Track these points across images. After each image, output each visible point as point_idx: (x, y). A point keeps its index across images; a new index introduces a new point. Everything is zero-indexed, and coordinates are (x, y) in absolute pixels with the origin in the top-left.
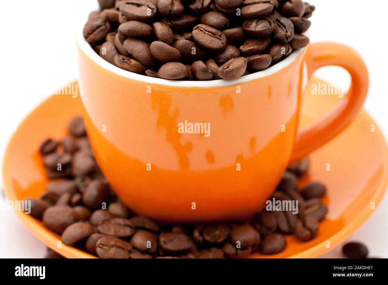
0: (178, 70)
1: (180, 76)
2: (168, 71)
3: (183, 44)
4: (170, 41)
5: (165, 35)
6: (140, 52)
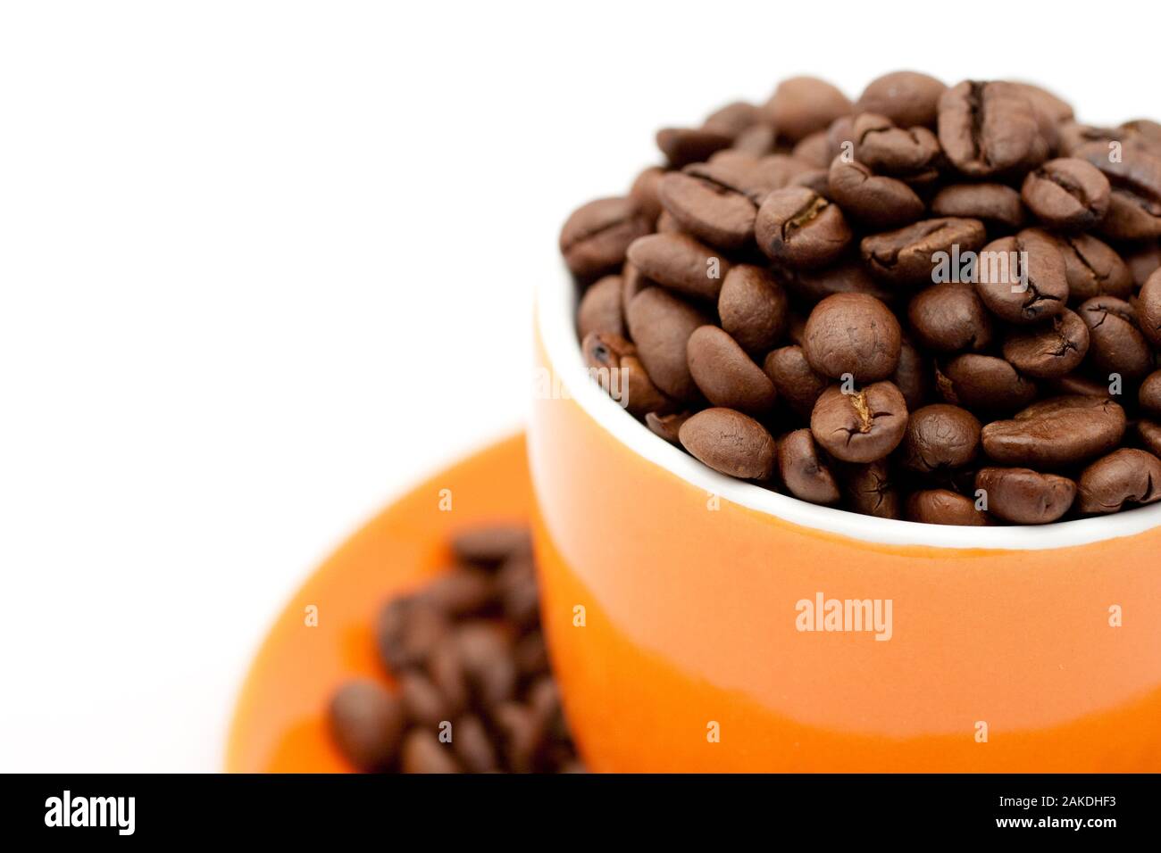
0: (739, 447)
1: (736, 468)
2: (710, 437)
3: (790, 366)
4: (750, 339)
5: (736, 312)
6: (661, 343)
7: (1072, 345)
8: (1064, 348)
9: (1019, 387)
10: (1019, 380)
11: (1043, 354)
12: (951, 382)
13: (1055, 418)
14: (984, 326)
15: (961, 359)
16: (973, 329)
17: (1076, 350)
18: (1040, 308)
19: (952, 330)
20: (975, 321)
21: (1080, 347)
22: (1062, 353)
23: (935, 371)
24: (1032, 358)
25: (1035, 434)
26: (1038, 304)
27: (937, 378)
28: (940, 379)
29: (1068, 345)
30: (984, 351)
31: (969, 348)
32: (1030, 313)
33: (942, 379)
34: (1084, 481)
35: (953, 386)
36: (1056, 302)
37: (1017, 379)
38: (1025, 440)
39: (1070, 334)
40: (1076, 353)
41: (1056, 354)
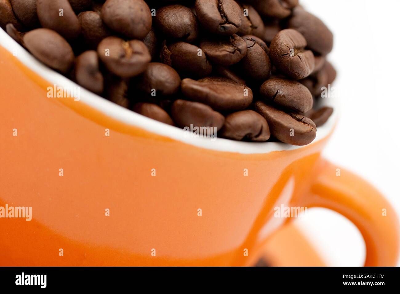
3: (91, 21)
7: (239, 50)
8: (235, 50)
9: (205, 65)
10: (206, 62)
11: (223, 51)
12: (171, 53)
13: (220, 85)
14: (195, 30)
15: (179, 43)
16: (190, 29)
17: (240, 53)
18: (228, 27)
19: (179, 26)
20: (192, 26)
21: (243, 52)
22: (233, 53)
23: (163, 45)
24: (216, 51)
25: (210, 88)
26: (227, 25)
27: (164, 49)
28: (165, 50)
29: (237, 50)
30: (192, 42)
31: (185, 38)
32: (222, 28)
33: (167, 51)
34: (229, 119)
35: (171, 56)
36: (235, 27)
37: (205, 60)
38: (205, 90)
39: (239, 45)
40: (240, 55)
41: (230, 52)
